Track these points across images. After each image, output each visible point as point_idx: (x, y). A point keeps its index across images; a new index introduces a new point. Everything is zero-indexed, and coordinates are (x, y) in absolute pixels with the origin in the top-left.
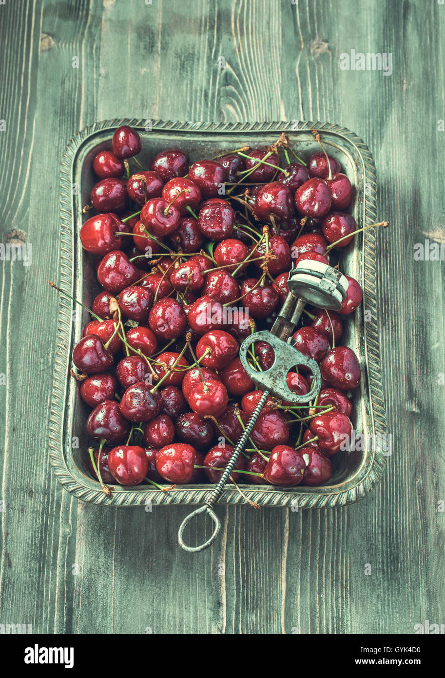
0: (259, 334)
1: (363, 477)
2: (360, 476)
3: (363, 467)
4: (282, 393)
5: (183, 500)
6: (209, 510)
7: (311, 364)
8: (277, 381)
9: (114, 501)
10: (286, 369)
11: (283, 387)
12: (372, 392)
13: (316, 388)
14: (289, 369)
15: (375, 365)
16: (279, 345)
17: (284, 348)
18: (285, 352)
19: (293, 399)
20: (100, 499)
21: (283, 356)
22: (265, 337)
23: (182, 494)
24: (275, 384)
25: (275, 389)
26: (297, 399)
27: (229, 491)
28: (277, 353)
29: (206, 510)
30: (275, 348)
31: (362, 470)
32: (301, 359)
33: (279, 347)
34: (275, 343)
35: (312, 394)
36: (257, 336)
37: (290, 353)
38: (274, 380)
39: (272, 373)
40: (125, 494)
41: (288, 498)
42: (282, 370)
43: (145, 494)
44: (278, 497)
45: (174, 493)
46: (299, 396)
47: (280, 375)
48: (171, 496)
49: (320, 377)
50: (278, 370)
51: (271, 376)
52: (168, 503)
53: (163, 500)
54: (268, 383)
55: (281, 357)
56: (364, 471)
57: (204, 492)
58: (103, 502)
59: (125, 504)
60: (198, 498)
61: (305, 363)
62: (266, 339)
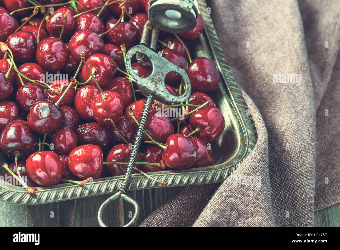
0: (138, 47)
1: (243, 154)
2: (240, 154)
3: (240, 147)
4: (163, 95)
5: (99, 191)
6: (123, 195)
7: (181, 71)
8: (158, 85)
9: (39, 199)
10: (163, 75)
11: (163, 90)
12: (231, 90)
13: (188, 90)
14: (165, 75)
15: (227, 71)
16: (154, 56)
17: (158, 58)
18: (160, 62)
19: (173, 99)
20: (26, 199)
21: (159, 64)
22: (143, 49)
23: (97, 186)
24: (157, 88)
25: (157, 92)
26: (176, 99)
27: (137, 179)
28: (154, 63)
29: (120, 196)
30: (152, 58)
31: (240, 149)
32: (173, 67)
33: (155, 58)
34: (151, 55)
35: (186, 95)
36: (136, 49)
37: (164, 62)
38: (156, 84)
39: (153, 79)
40: (48, 192)
41: (188, 177)
42: (161, 76)
43: (65, 189)
44: (180, 177)
45: (90, 185)
46: (176, 97)
47: (159, 80)
48: (87, 189)
49: (189, 81)
50: (157, 76)
51: (153, 81)
52: (86, 195)
53: (82, 193)
54: (151, 87)
55: (158, 65)
56: (241, 149)
57: (115, 182)
58: (29, 201)
59: (49, 201)
60: (112, 187)
61: (177, 70)
62: (144, 51)
